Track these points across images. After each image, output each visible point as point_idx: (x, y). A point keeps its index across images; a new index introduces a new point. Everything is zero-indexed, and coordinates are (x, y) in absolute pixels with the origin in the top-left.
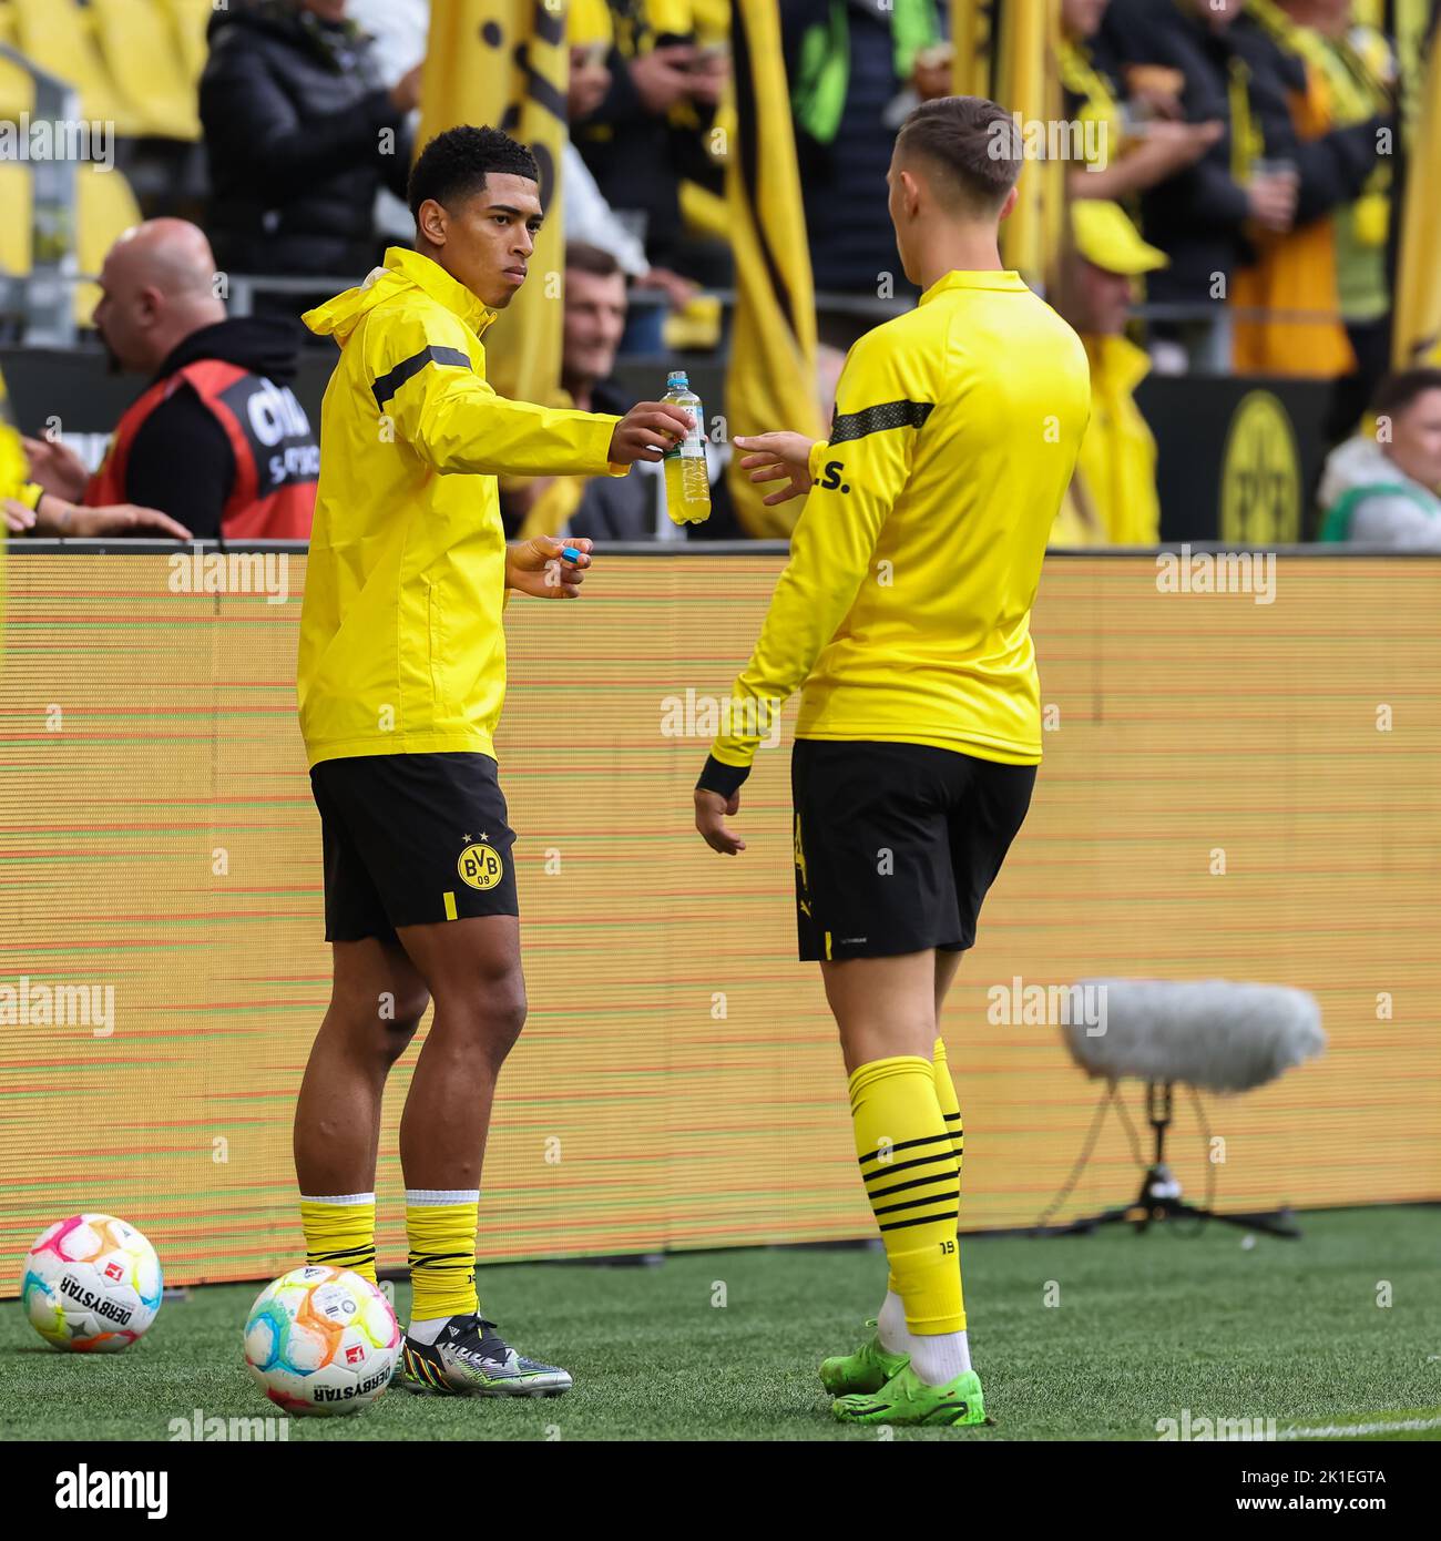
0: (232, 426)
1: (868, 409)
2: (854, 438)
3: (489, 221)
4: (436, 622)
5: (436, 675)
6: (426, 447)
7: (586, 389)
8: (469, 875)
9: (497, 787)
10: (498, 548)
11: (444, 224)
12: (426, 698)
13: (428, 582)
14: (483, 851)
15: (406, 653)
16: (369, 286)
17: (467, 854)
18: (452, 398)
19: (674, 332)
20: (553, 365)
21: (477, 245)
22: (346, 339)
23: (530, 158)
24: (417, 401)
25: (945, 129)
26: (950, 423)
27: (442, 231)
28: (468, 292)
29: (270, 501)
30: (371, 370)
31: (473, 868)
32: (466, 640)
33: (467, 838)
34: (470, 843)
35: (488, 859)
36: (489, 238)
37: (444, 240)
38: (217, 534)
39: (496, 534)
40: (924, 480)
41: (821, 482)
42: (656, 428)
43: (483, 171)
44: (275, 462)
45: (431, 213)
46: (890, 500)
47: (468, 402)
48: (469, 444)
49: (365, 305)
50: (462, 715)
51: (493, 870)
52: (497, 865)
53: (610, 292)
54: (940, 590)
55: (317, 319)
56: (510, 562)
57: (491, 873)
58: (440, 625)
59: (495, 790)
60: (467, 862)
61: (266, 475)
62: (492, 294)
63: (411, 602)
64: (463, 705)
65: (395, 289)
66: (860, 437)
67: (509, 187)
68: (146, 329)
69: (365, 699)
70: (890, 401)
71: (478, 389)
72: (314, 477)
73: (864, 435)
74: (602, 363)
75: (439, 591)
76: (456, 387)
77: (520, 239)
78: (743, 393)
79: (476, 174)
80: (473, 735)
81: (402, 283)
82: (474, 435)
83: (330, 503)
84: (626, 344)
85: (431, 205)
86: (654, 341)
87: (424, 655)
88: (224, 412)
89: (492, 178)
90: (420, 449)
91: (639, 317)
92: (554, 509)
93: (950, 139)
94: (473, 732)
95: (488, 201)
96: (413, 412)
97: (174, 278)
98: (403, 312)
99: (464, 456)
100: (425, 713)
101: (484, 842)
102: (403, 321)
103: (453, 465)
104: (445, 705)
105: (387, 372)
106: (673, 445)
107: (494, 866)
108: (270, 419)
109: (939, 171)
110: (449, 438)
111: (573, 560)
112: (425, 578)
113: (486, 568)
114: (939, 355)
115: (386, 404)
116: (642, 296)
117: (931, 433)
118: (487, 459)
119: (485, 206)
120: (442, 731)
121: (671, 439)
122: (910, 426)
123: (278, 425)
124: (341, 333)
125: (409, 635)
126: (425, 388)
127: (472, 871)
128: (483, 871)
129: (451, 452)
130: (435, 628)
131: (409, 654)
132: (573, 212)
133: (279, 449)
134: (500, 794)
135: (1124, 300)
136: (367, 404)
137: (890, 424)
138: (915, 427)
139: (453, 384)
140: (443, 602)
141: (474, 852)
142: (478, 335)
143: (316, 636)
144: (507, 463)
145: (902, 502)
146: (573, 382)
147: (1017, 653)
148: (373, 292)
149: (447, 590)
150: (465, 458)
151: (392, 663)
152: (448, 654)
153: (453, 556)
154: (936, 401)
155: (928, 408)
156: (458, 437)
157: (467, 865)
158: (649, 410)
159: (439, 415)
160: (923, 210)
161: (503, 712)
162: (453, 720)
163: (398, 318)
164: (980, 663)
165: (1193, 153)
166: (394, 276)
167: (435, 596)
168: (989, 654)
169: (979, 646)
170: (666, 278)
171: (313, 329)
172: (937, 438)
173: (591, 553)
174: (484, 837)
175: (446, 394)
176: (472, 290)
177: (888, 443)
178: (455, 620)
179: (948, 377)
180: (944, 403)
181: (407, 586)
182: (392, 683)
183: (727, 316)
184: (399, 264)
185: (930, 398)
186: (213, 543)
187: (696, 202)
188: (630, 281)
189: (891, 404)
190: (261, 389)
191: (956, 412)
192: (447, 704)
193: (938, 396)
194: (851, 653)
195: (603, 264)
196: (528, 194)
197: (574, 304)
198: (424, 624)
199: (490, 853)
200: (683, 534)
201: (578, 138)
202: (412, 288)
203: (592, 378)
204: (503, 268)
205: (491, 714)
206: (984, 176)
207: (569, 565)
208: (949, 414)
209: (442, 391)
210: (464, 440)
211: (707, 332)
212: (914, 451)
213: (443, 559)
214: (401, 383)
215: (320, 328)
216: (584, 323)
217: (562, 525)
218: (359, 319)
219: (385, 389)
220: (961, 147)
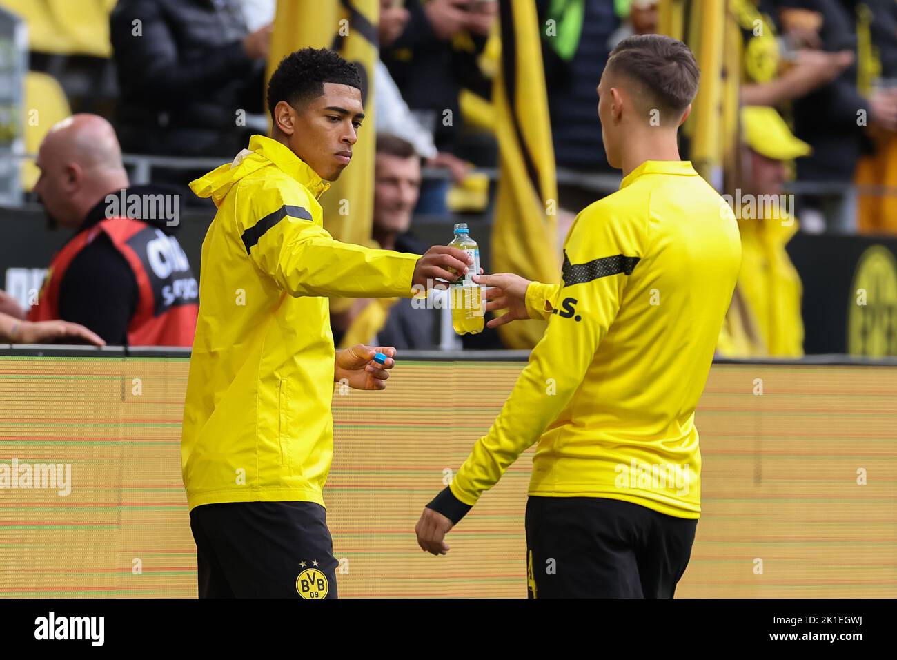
0: (136, 264)
1: (594, 261)
2: (583, 282)
3: (325, 118)
4: (284, 407)
5: (283, 445)
6: (283, 277)
7: (391, 239)
8: (304, 591)
9: (325, 527)
10: (329, 354)
11: (293, 119)
12: (275, 462)
13: (280, 378)
14: (314, 574)
15: (262, 428)
16: (238, 163)
17: (303, 576)
18: (302, 241)
19: (454, 199)
20: (366, 222)
21: (317, 136)
22: (221, 201)
23: (355, 72)
24: (276, 244)
25: (646, 59)
26: (651, 272)
27: (292, 124)
28: (309, 168)
29: (162, 319)
30: (241, 225)
31: (307, 586)
32: (305, 421)
33: (303, 564)
34: (305, 568)
35: (318, 580)
36: (325, 130)
37: (292, 131)
38: (124, 342)
39: (329, 344)
40: (630, 312)
41: (558, 312)
42: (444, 266)
43: (321, 81)
44: (166, 290)
45: (283, 111)
46: (607, 326)
47: (313, 244)
48: (314, 274)
49: (235, 177)
50: (301, 474)
51: (321, 587)
52: (325, 584)
53: (409, 170)
54: (636, 391)
55: (200, 186)
56: (338, 364)
57: (320, 590)
58: (288, 409)
59: (323, 529)
60: (302, 581)
61: (160, 299)
62: (327, 171)
63: (267, 391)
64: (302, 468)
65: (257, 165)
66: (587, 281)
67: (340, 93)
68: (70, 194)
69: (231, 462)
70: (609, 255)
71: (320, 235)
72: (196, 301)
73: (591, 280)
74: (402, 221)
75: (288, 385)
76: (305, 233)
77: (347, 131)
78: (504, 244)
79: (317, 83)
80: (309, 489)
81: (262, 161)
82: (318, 268)
83: (210, 320)
84: (420, 207)
85: (283, 105)
86: (440, 205)
87: (275, 431)
88: (130, 253)
89: (328, 86)
90: (278, 279)
91: (429, 188)
92: (366, 326)
93: (649, 67)
94: (310, 487)
95: (325, 104)
96: (274, 252)
97: (89, 156)
98: (264, 182)
99: (311, 283)
100: (275, 472)
101: (315, 567)
102: (265, 187)
103: (303, 290)
104: (289, 467)
105: (253, 225)
106: (457, 278)
107: (322, 584)
108: (162, 258)
109: (639, 89)
110: (300, 270)
111: (382, 362)
112: (277, 375)
113: (321, 367)
114: (644, 223)
115: (252, 248)
116: (431, 172)
117: (638, 279)
118: (327, 285)
119: (324, 107)
120: (286, 485)
121: (456, 274)
122: (623, 273)
123: (168, 264)
124: (217, 197)
125: (265, 416)
126: (282, 236)
127: (305, 587)
128: (314, 588)
129: (301, 280)
130: (284, 411)
131: (265, 429)
132: (382, 111)
133: (169, 281)
134: (327, 532)
135: (779, 179)
136: (238, 249)
137: (609, 273)
138: (626, 274)
139: (302, 231)
140: (290, 393)
141: (308, 574)
142: (316, 198)
143: (198, 415)
144: (341, 288)
145: (615, 328)
146: (381, 235)
147: (687, 438)
148: (241, 168)
149: (294, 384)
150: (312, 285)
151: (252, 435)
152: (292, 430)
153: (298, 360)
154: (642, 255)
155: (636, 260)
156: (306, 270)
157: (302, 584)
158: (440, 252)
159: (293, 254)
160: (625, 117)
161: (330, 473)
162: (295, 478)
163: (260, 187)
164: (663, 443)
165: (831, 74)
166: (257, 156)
167: (284, 388)
168: (668, 438)
169: (663, 432)
170: (448, 159)
171: (197, 194)
172: (641, 283)
173: (395, 358)
174: (315, 563)
175: (298, 238)
176: (313, 168)
177: (607, 286)
178: (298, 406)
179: (650, 238)
180: (647, 257)
181: (264, 380)
182: (252, 450)
183: (493, 187)
184: (260, 147)
185: (638, 254)
186: (120, 348)
187: (471, 105)
188: (423, 162)
189: (610, 257)
190: (156, 237)
191: (656, 263)
192: (290, 465)
193: (643, 251)
194: (572, 434)
195: (404, 150)
196: (354, 98)
197: (383, 178)
198: (275, 407)
199: (319, 575)
200: (459, 345)
201: (387, 57)
202: (269, 165)
203: (395, 232)
204: (335, 152)
205: (322, 474)
206: (672, 95)
207: (379, 366)
208: (650, 265)
209: (295, 237)
210: (311, 271)
211: (478, 199)
212: (625, 292)
213: (291, 361)
214: (263, 232)
215: (201, 193)
216: (389, 192)
217: (372, 337)
218: (230, 187)
219: (251, 237)
220: (657, 74)
